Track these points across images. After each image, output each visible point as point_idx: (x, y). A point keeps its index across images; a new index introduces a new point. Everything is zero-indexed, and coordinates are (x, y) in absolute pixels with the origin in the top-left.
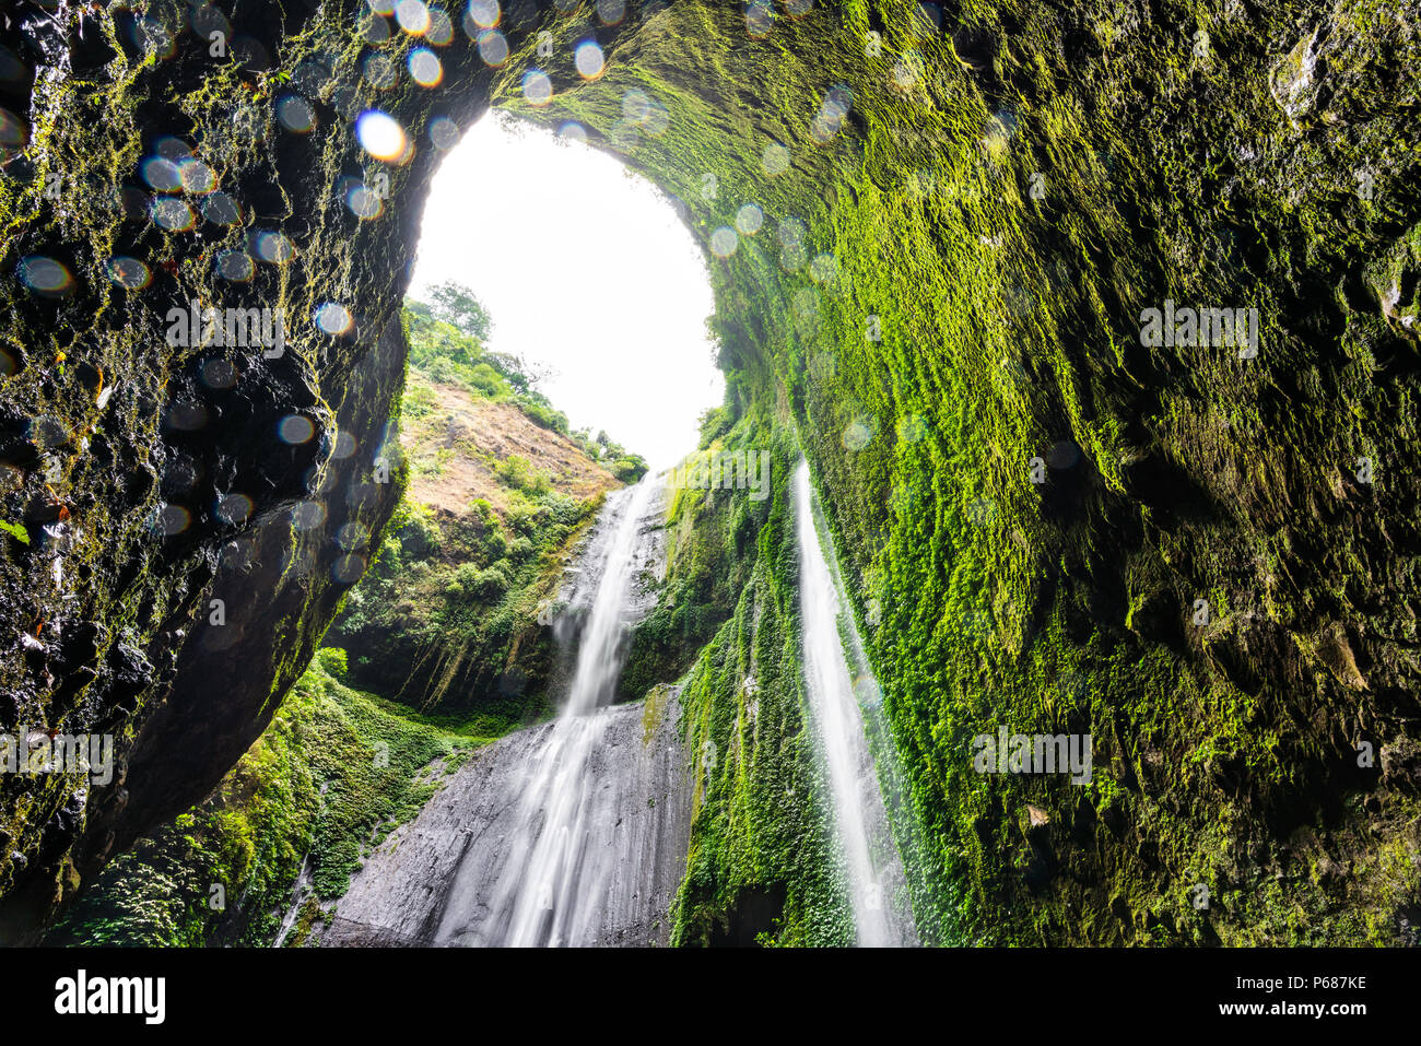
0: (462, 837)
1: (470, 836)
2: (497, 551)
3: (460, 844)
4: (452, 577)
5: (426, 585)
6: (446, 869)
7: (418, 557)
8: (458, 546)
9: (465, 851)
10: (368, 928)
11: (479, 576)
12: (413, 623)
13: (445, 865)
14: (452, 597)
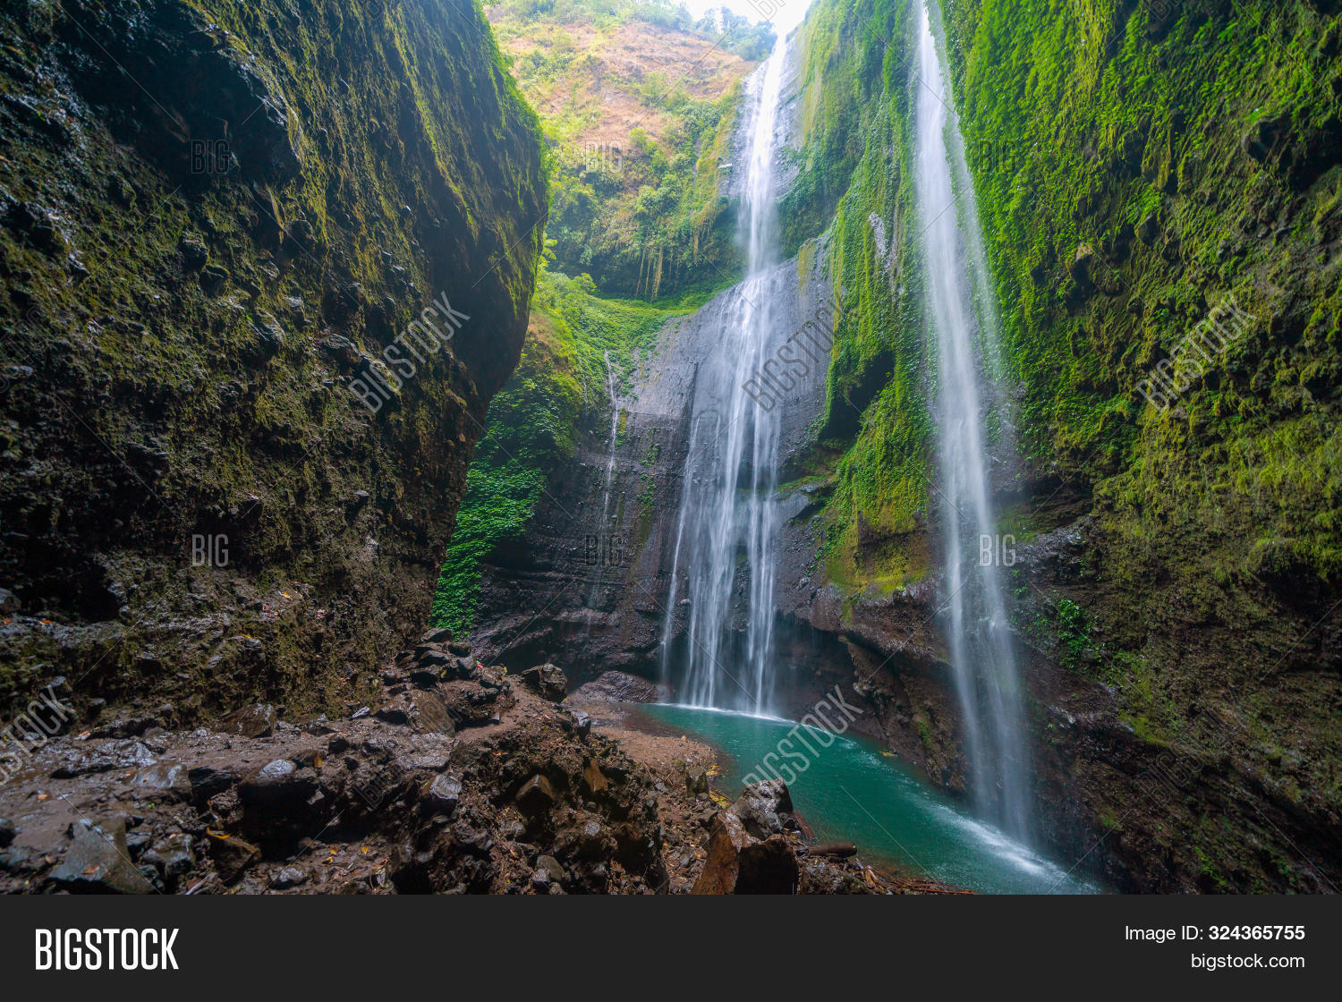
0: (692, 366)
1: (697, 365)
2: (661, 170)
3: (692, 370)
4: (635, 202)
5: (622, 215)
6: (688, 383)
7: (608, 196)
8: (633, 175)
9: (696, 373)
10: (655, 416)
11: (655, 195)
12: (623, 245)
13: (688, 381)
14: (641, 217)
